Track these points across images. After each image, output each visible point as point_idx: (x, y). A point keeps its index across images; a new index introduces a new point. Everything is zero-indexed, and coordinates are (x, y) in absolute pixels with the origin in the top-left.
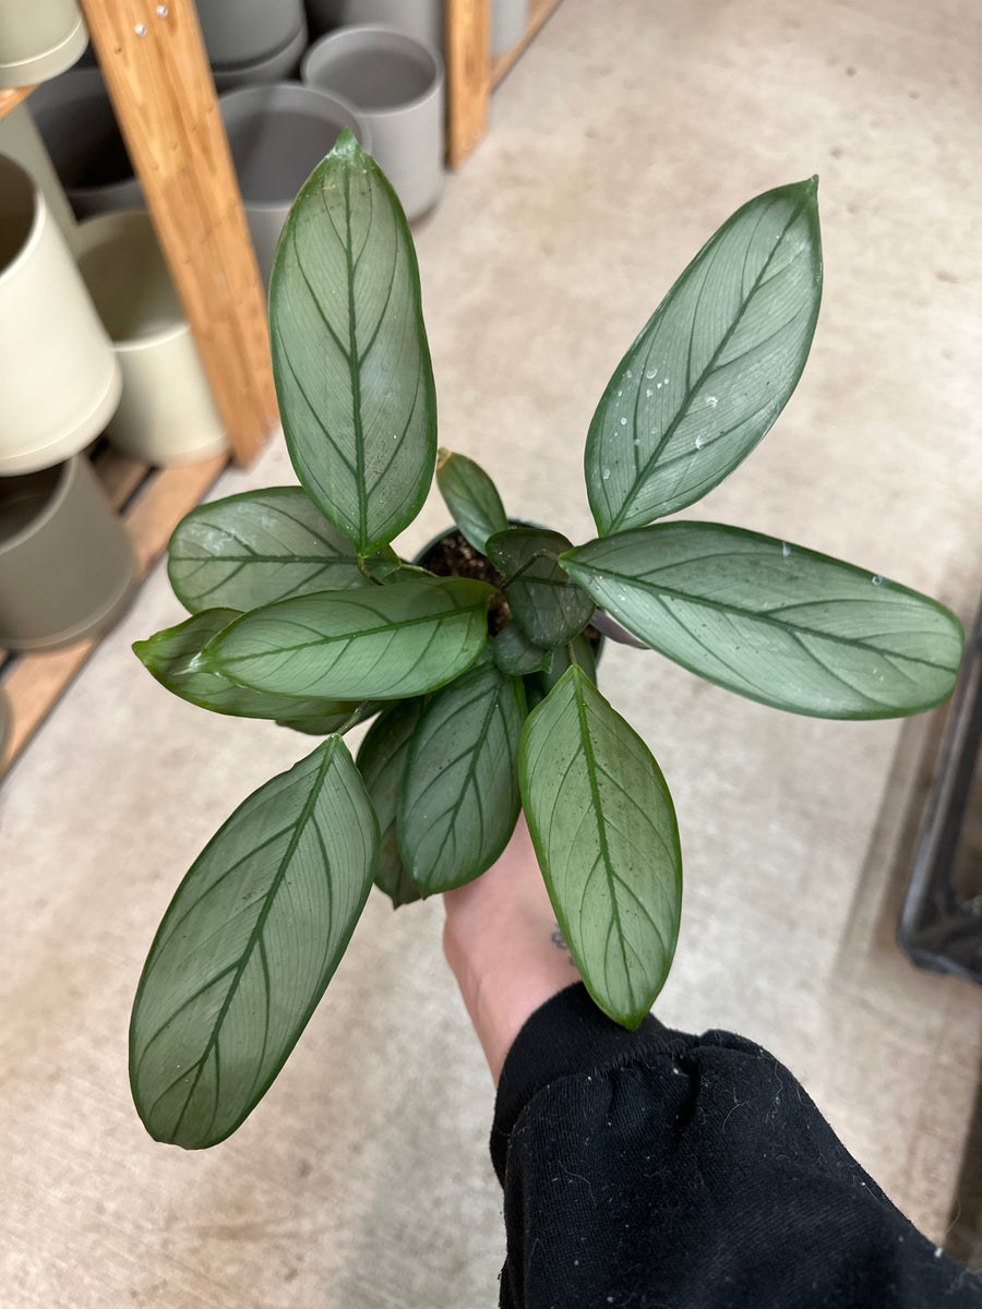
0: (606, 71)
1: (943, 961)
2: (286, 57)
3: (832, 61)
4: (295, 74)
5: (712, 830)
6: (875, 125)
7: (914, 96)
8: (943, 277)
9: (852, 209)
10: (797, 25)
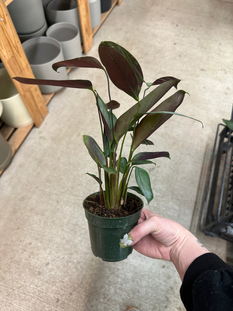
0: (120, 30)
1: (211, 233)
2: (42, 31)
3: (173, 23)
4: (45, 34)
5: (155, 205)
6: (184, 37)
7: (192, 30)
8: (202, 70)
9: (180, 56)
10: (164, 16)
